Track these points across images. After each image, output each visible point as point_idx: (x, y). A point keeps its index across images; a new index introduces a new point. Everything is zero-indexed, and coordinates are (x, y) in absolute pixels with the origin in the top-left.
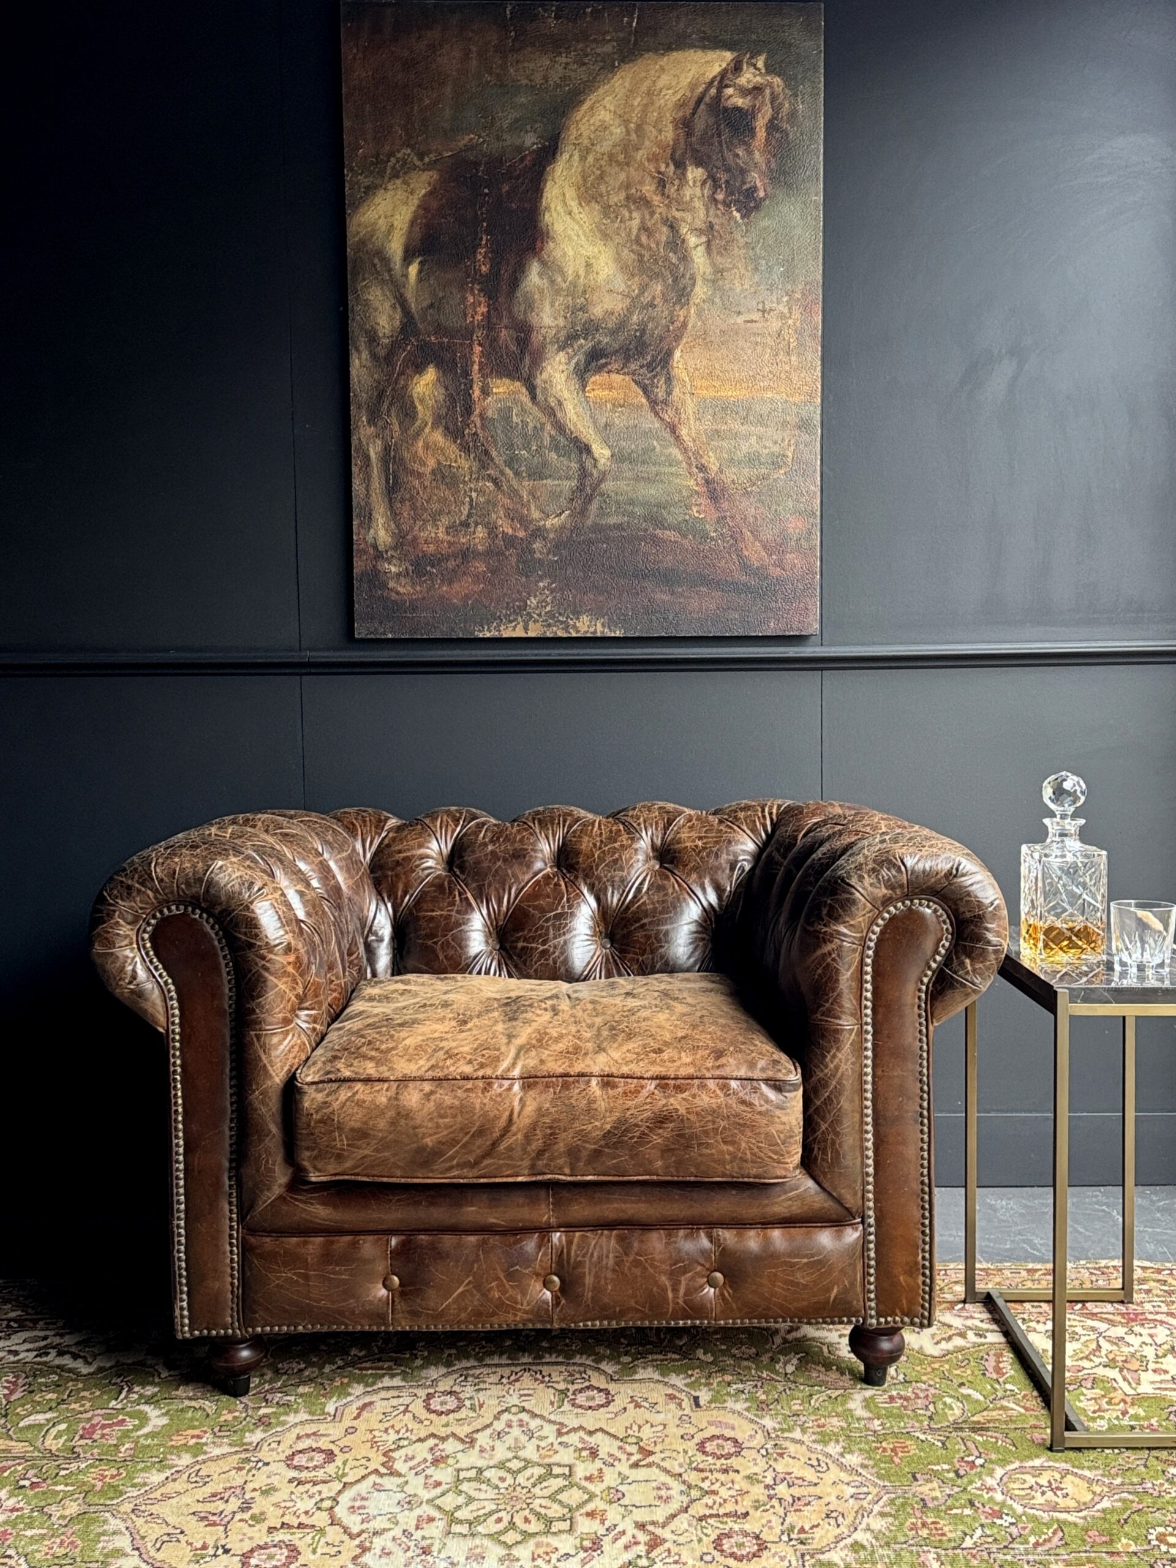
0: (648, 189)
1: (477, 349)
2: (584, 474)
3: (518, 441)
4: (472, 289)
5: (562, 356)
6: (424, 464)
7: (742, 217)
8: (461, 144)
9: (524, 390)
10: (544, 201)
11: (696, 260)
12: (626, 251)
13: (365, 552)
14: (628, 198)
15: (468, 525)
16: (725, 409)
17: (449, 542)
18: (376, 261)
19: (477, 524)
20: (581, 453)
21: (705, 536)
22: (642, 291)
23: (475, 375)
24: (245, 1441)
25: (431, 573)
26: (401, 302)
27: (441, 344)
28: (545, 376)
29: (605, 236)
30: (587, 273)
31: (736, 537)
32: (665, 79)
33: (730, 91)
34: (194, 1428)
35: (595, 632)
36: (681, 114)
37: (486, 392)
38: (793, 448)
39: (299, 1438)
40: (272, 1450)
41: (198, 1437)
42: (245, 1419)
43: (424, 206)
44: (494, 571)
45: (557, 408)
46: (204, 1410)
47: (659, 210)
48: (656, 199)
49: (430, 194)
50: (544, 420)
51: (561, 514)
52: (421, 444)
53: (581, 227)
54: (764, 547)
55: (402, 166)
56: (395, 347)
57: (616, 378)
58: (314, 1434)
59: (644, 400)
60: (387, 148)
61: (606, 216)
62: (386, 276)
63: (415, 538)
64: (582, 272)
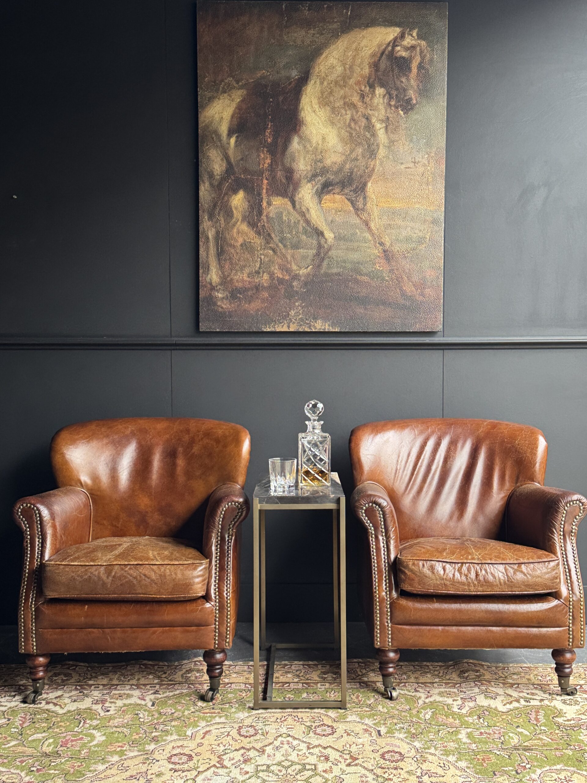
0: (355, 99)
2: (320, 246)
3: (286, 230)
4: (263, 151)
5: (309, 185)
6: (237, 241)
7: (404, 114)
8: (259, 75)
9: (289, 203)
10: (301, 105)
11: (380, 136)
12: (343, 131)
13: (206, 287)
14: (344, 104)
15: (259, 273)
16: (394, 213)
17: (250, 282)
18: (214, 136)
19: (264, 272)
20: (318, 236)
21: (383, 279)
22: (351, 152)
23: (264, 195)
24: (146, 749)
25: (240, 298)
26: (226, 157)
27: (246, 180)
28: (300, 196)
29: (333, 123)
30: (323, 142)
31: (399, 280)
32: (364, 43)
33: (398, 48)
34: (119, 742)
35: (325, 329)
36: (373, 60)
37: (269, 204)
38: (429, 234)
39: (173, 748)
40: (160, 754)
41: (122, 747)
42: (145, 738)
43: (239, 108)
44: (272, 297)
45: (306, 212)
46: (124, 733)
47: (361, 110)
48: (360, 104)
49: (242, 101)
50: (300, 218)
51: (307, 267)
52: (235, 230)
53: (320, 118)
54: (414, 285)
55: (228, 87)
56: (223, 179)
57: (338, 197)
58: (181, 746)
59: (352, 209)
60: (220, 78)
61: (333, 112)
62: (219, 144)
63: (232, 279)
64: (320, 142)
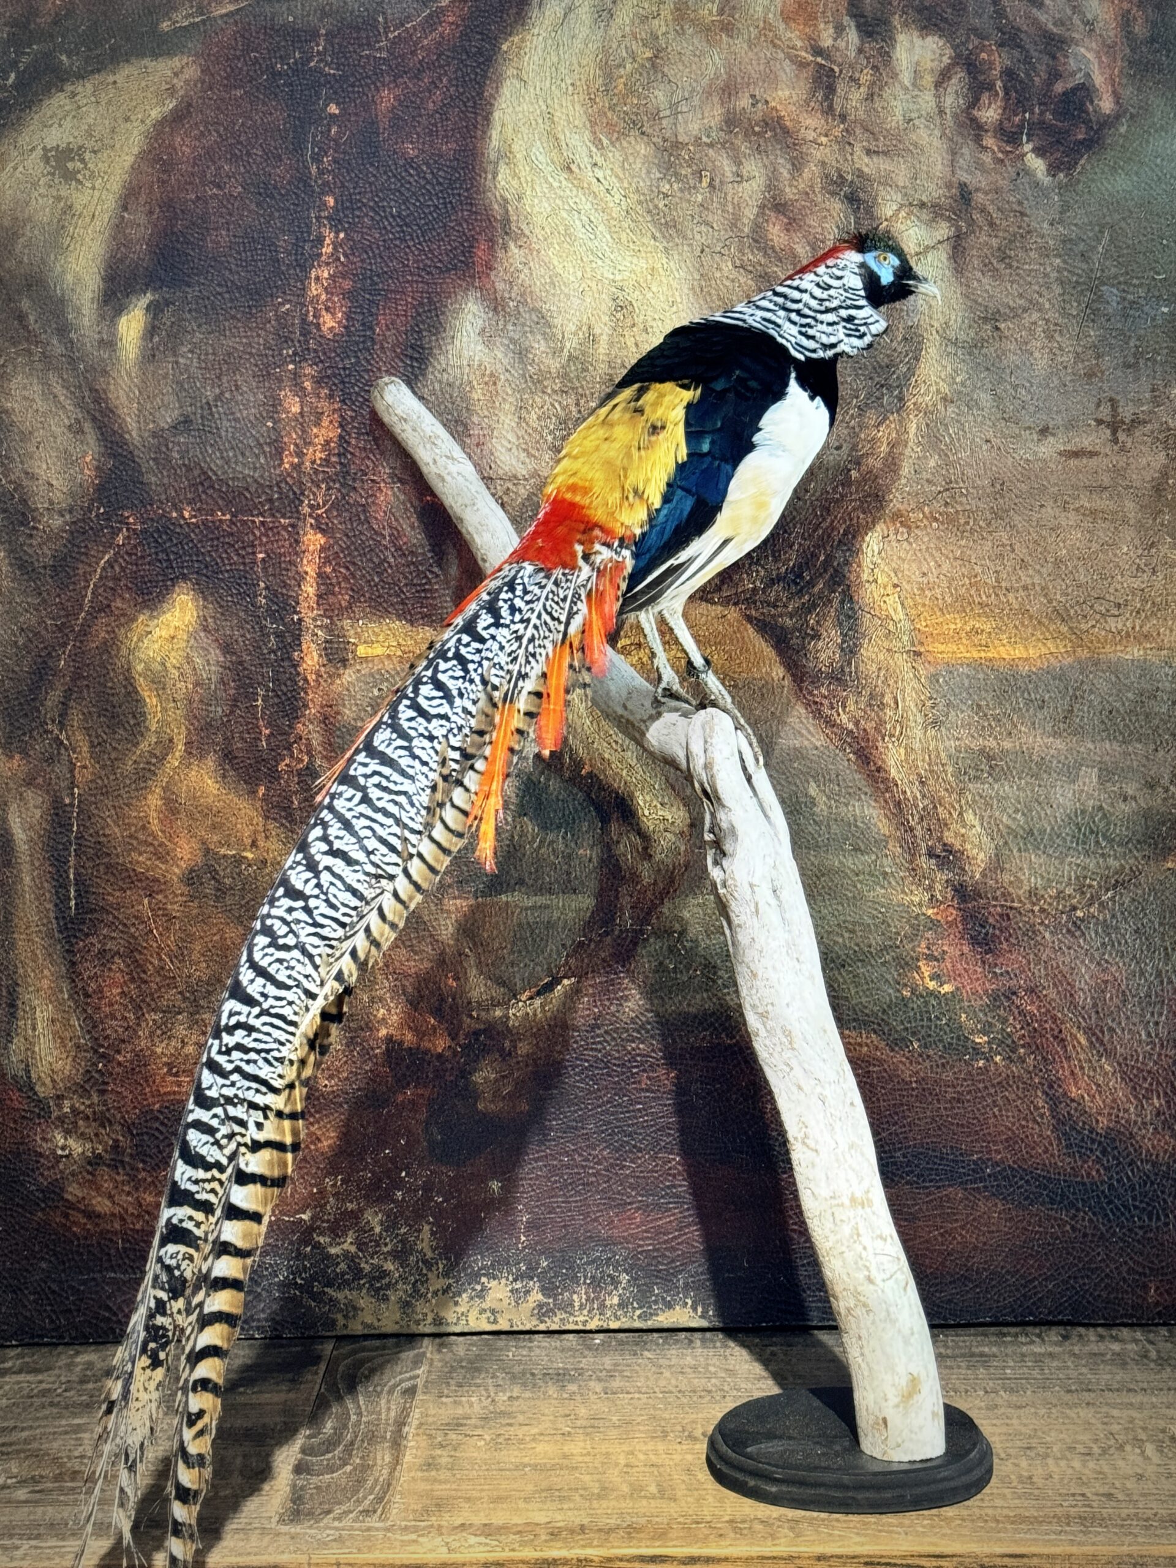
0: (787, 95)
1: (313, 540)
2: (614, 874)
4: (296, 378)
6: (162, 855)
7: (1053, 169)
10: (495, 133)
12: (727, 267)
14: (731, 122)
18: (25, 304)
20: (605, 820)
21: (958, 1045)
23: (309, 612)
26: (98, 415)
27: (211, 530)
29: (668, 228)
37: (337, 655)
47: (817, 154)
48: (811, 125)
49: (177, 118)
51: (549, 987)
52: (154, 800)
53: (599, 203)
59: (780, 672)
61: (669, 169)
62: (57, 347)
64: (603, 329)
